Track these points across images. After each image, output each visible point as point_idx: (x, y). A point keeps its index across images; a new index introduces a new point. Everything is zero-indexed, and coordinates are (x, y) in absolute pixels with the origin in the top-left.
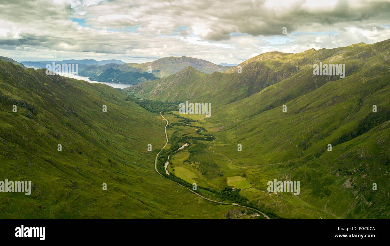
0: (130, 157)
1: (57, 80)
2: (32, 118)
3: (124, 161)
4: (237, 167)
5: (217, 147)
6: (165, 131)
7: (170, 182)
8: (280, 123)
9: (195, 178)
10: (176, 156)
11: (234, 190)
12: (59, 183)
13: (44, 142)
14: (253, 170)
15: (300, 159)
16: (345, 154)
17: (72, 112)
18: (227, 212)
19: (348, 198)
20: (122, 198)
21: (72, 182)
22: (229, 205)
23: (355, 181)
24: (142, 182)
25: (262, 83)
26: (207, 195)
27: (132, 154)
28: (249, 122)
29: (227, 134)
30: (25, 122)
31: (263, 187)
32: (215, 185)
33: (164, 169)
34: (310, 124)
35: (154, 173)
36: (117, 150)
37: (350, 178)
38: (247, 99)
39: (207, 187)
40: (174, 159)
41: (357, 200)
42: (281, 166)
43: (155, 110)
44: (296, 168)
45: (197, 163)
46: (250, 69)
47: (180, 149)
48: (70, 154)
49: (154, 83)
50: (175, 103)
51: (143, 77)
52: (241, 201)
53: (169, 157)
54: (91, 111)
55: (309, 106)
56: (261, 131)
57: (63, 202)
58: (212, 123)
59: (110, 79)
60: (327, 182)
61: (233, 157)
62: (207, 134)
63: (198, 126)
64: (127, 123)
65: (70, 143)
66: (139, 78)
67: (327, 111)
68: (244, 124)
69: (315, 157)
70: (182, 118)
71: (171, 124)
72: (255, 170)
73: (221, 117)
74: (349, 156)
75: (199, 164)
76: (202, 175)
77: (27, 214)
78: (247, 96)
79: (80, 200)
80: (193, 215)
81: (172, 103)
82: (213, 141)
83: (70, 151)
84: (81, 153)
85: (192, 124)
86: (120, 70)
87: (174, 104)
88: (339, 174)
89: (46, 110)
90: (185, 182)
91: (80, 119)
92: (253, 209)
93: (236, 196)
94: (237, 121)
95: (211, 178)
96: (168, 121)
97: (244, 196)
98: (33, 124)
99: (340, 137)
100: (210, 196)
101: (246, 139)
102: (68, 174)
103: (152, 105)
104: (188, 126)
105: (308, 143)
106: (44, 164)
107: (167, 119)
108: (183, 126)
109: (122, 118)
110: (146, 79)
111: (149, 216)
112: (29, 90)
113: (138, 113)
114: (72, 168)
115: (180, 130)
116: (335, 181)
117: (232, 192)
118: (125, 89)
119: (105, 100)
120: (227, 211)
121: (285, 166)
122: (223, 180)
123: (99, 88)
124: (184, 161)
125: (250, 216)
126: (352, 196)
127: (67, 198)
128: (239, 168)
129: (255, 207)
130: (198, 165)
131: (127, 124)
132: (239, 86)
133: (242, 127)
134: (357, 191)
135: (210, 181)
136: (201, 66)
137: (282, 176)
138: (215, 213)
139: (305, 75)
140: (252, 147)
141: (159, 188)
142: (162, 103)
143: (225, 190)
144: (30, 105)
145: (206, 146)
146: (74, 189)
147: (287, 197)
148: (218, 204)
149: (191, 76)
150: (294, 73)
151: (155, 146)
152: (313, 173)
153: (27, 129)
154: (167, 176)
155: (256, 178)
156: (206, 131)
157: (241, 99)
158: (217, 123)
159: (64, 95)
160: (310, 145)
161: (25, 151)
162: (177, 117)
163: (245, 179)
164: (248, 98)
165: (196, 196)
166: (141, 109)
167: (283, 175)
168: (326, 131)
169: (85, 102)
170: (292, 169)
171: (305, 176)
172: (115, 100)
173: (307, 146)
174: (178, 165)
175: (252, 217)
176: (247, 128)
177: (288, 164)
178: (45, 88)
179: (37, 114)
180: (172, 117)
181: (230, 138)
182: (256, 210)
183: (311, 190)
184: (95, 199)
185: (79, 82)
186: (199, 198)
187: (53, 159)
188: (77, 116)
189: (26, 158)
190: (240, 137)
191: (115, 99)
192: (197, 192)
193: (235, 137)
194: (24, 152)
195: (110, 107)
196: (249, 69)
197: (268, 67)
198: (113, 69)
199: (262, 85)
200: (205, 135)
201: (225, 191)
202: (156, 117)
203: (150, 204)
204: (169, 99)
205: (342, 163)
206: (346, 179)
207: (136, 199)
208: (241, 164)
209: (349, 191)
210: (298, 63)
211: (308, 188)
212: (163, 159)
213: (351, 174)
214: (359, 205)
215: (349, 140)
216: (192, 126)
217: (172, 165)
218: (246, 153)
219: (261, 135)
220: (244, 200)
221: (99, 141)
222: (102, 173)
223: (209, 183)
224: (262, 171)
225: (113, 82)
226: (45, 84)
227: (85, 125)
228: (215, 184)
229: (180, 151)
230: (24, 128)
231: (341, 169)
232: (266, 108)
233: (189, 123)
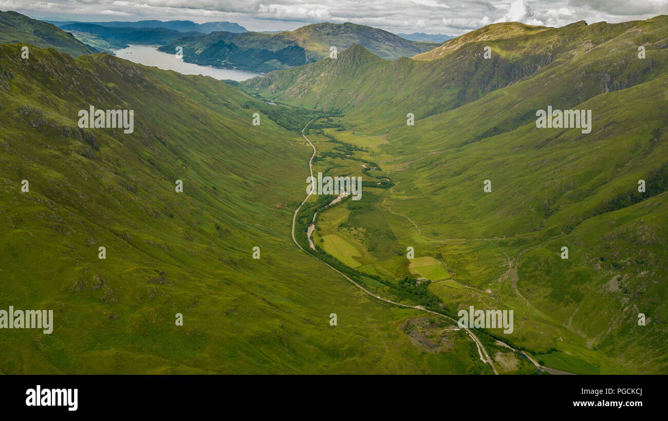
0: (252, 216)
1: (130, 75)
2: (93, 158)
3: (240, 223)
4: (428, 240)
5: (397, 200)
6: (311, 168)
7: (314, 264)
8: (508, 164)
9: (356, 257)
10: (327, 214)
11: (419, 283)
12: (139, 275)
13: (113, 200)
14: (455, 247)
15: (537, 234)
16: (615, 232)
17: (155, 136)
18: (406, 323)
19: (610, 309)
20: (237, 298)
21: (158, 272)
22: (409, 308)
23: (627, 280)
24: (270, 263)
25: (485, 83)
26: (374, 288)
27: (255, 210)
28: (455, 158)
29: (416, 177)
30: (81, 166)
31: (469, 278)
32: (389, 270)
33: (306, 238)
34: (561, 171)
35: (290, 244)
36: (229, 202)
37: (618, 274)
38: (454, 111)
39: (377, 274)
40: (323, 220)
41: (626, 313)
42: (503, 244)
43: (294, 126)
44: (529, 250)
45: (361, 229)
46: (465, 56)
47: (334, 202)
48: (155, 220)
49: (294, 73)
50: (329, 113)
51: (275, 59)
52: (430, 303)
53: (315, 215)
54: (187, 131)
55: (562, 136)
56: (475, 177)
57: (145, 308)
58: (392, 154)
59: (218, 60)
60: (579, 278)
61: (422, 220)
62: (381, 176)
63: (366, 159)
64: (247, 152)
65: (154, 198)
66: (268, 60)
67: (593, 150)
68: (446, 161)
69: (562, 232)
70: (340, 142)
71: (320, 155)
72: (458, 248)
73: (408, 144)
74: (621, 237)
75: (364, 231)
76: (369, 251)
77: (92, 328)
78: (457, 106)
79: (172, 303)
80: (350, 325)
81: (323, 112)
82: (391, 190)
83: (155, 215)
84: (172, 216)
85: (357, 154)
86: (237, 45)
87: (327, 115)
88: (601, 267)
89: (114, 137)
90: (340, 263)
91: (169, 149)
92: (450, 318)
93: (422, 293)
94: (434, 153)
95: (382, 258)
96: (316, 148)
97: (436, 294)
98: (95, 168)
99: (611, 200)
100: (380, 291)
101: (447, 188)
102: (153, 257)
103: (290, 117)
104: (349, 158)
105: (554, 206)
106: (115, 240)
107: (314, 145)
108: (341, 158)
109: (238, 142)
110: (280, 63)
111: (280, 329)
112: (84, 102)
113: (266, 133)
114: (159, 246)
115: (335, 167)
116: (592, 277)
117: (417, 285)
118: (245, 82)
119: (210, 107)
120: (406, 319)
121: (509, 244)
122: (403, 262)
123: (200, 84)
124: (340, 224)
125: (443, 330)
126: (618, 306)
127: (152, 301)
128: (432, 241)
129: (453, 314)
130: (363, 233)
131: (246, 154)
132: (444, 86)
133: (441, 166)
134: (628, 299)
135: (381, 263)
136: (378, 41)
137: (503, 261)
138: (386, 322)
139: (562, 74)
140: (456, 204)
141: (297, 274)
142: (307, 112)
143: (404, 282)
144: (88, 134)
145: (378, 199)
146: (163, 284)
147: (507, 299)
148: (392, 306)
149: (359, 62)
150: (543, 66)
151: (293, 196)
152: (556, 261)
153: (86, 179)
154: (311, 252)
155: (459, 262)
156: (379, 169)
157: (445, 111)
158: (401, 154)
159: (142, 104)
160: (557, 210)
161: (84, 219)
162: (331, 141)
163: (440, 263)
164: (457, 109)
165: (356, 289)
166: (271, 124)
167: (505, 260)
168: (587, 186)
169: (177, 116)
170: (522, 250)
171: (542, 264)
172: (228, 107)
173: (550, 211)
174: (330, 232)
175: (446, 331)
176: (451, 170)
177: (515, 241)
178: (111, 93)
179: (100, 148)
180: (324, 140)
181: (420, 186)
182: (452, 319)
183: (550, 290)
184: (195, 302)
185: (167, 75)
186: (362, 293)
187: (129, 232)
188: (164, 143)
189: (85, 231)
190: (437, 185)
191: (226, 105)
192: (359, 282)
193: (430, 184)
194: (83, 223)
195: (218, 124)
196: (463, 56)
197: (496, 53)
198: (224, 43)
199: (484, 87)
200: (377, 178)
201: (406, 284)
202: (296, 139)
203: (282, 306)
204: (318, 105)
205: (608, 247)
206: (612, 276)
207: (259, 298)
208: (435, 234)
209: (613, 297)
210: (552, 48)
211: (544, 286)
212: (305, 220)
213: (621, 267)
214: (628, 321)
215: (626, 207)
216: (356, 160)
217: (319, 232)
218: (446, 214)
219: (473, 184)
220: (436, 302)
221: (201, 188)
222: (206, 252)
223: (379, 267)
224: (469, 251)
225: (224, 66)
226: (111, 85)
227: (179, 160)
228: (388, 268)
229: (334, 206)
230: (81, 176)
231: (604, 258)
232: (487, 132)
233: (351, 154)
